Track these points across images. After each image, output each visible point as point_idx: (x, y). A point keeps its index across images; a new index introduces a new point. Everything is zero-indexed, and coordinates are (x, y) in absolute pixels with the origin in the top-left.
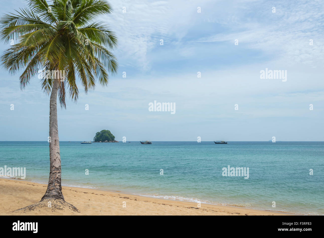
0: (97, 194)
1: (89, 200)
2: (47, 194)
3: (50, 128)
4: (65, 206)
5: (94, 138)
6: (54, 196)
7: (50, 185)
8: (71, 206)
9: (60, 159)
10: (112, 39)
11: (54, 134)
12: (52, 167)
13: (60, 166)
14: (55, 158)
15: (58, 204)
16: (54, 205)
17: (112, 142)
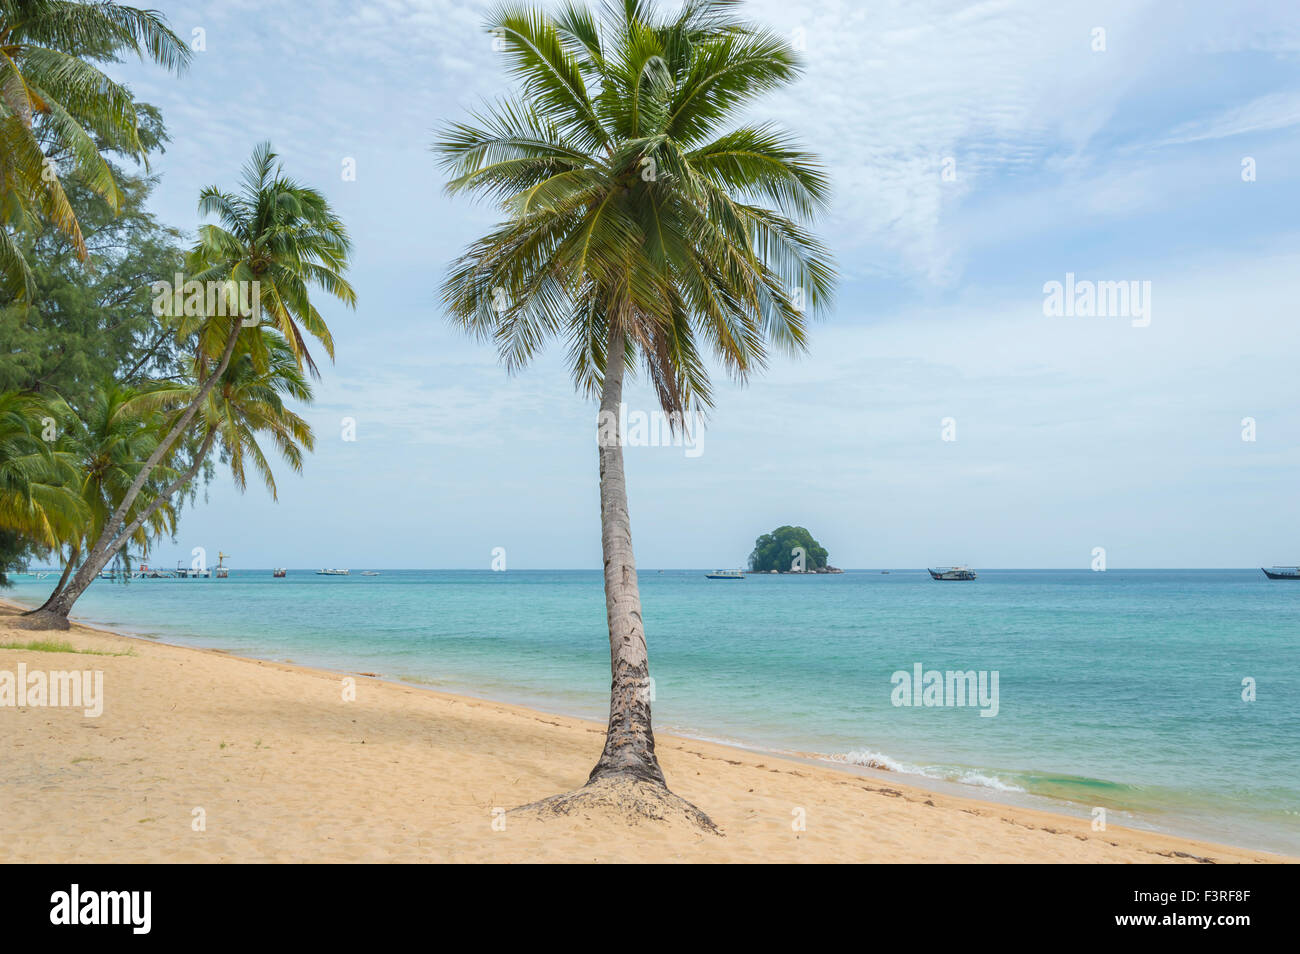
0: (776, 771)
1: (751, 791)
2: (607, 759)
3: (604, 524)
4: (670, 810)
5: (752, 556)
6: (630, 769)
7: (615, 730)
8: (692, 809)
9: (643, 638)
10: (806, 182)
11: (617, 545)
12: (617, 663)
13: (644, 662)
14: (627, 632)
15: (645, 797)
16: (633, 802)
17: (818, 572)
